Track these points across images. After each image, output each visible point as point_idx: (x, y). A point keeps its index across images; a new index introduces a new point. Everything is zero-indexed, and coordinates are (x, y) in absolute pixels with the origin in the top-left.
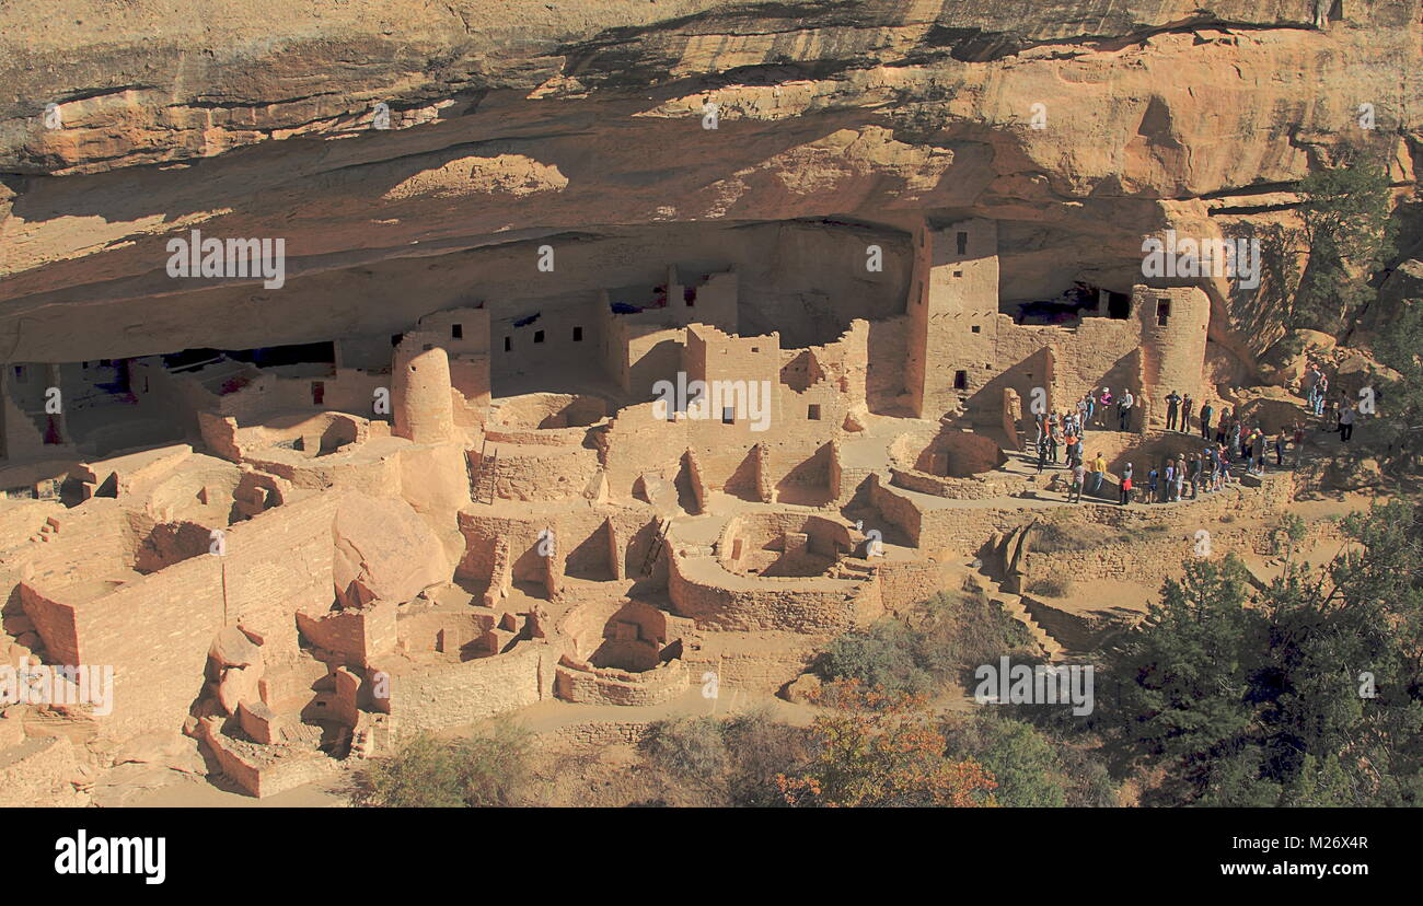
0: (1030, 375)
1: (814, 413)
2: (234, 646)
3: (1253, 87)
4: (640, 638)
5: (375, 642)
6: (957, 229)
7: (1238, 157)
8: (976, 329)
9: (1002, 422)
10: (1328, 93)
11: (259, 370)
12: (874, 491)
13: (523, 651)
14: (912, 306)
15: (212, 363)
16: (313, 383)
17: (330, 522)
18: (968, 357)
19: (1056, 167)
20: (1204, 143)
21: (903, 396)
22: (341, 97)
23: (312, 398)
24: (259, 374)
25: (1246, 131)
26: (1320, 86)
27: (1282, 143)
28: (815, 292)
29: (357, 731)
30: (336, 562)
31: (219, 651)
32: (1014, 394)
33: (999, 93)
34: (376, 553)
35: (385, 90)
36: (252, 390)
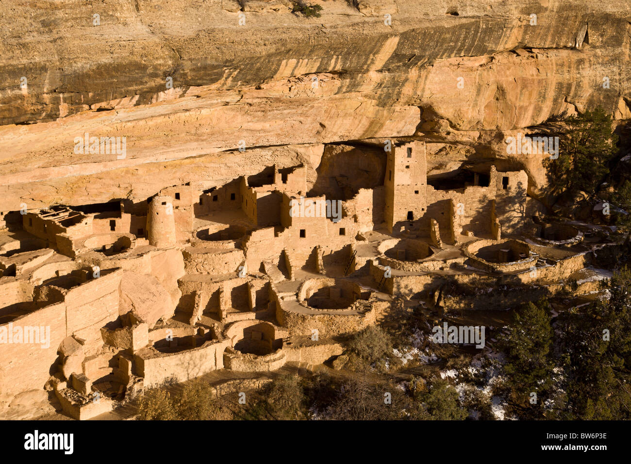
0: (443, 213)
1: (342, 232)
2: (70, 346)
3: (546, 77)
4: (262, 339)
5: (138, 343)
6: (408, 145)
7: (538, 110)
8: (417, 192)
9: (430, 235)
10: (582, 79)
11: (86, 215)
12: (371, 268)
13: (207, 346)
14: (387, 182)
15: (63, 212)
16: (111, 221)
17: (118, 286)
18: (413, 205)
19: (452, 117)
20: (522, 104)
21: (383, 223)
22: (123, 90)
23: (110, 228)
24: (86, 217)
25: (543, 97)
26: (578, 75)
27: (560, 103)
28: (342, 176)
29: (128, 387)
30: (120, 305)
31: (63, 349)
32: (435, 222)
33: (425, 84)
34: (139, 300)
35: (144, 86)
36: (81, 224)
